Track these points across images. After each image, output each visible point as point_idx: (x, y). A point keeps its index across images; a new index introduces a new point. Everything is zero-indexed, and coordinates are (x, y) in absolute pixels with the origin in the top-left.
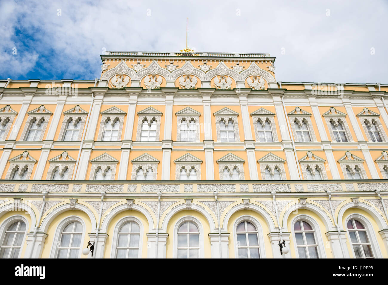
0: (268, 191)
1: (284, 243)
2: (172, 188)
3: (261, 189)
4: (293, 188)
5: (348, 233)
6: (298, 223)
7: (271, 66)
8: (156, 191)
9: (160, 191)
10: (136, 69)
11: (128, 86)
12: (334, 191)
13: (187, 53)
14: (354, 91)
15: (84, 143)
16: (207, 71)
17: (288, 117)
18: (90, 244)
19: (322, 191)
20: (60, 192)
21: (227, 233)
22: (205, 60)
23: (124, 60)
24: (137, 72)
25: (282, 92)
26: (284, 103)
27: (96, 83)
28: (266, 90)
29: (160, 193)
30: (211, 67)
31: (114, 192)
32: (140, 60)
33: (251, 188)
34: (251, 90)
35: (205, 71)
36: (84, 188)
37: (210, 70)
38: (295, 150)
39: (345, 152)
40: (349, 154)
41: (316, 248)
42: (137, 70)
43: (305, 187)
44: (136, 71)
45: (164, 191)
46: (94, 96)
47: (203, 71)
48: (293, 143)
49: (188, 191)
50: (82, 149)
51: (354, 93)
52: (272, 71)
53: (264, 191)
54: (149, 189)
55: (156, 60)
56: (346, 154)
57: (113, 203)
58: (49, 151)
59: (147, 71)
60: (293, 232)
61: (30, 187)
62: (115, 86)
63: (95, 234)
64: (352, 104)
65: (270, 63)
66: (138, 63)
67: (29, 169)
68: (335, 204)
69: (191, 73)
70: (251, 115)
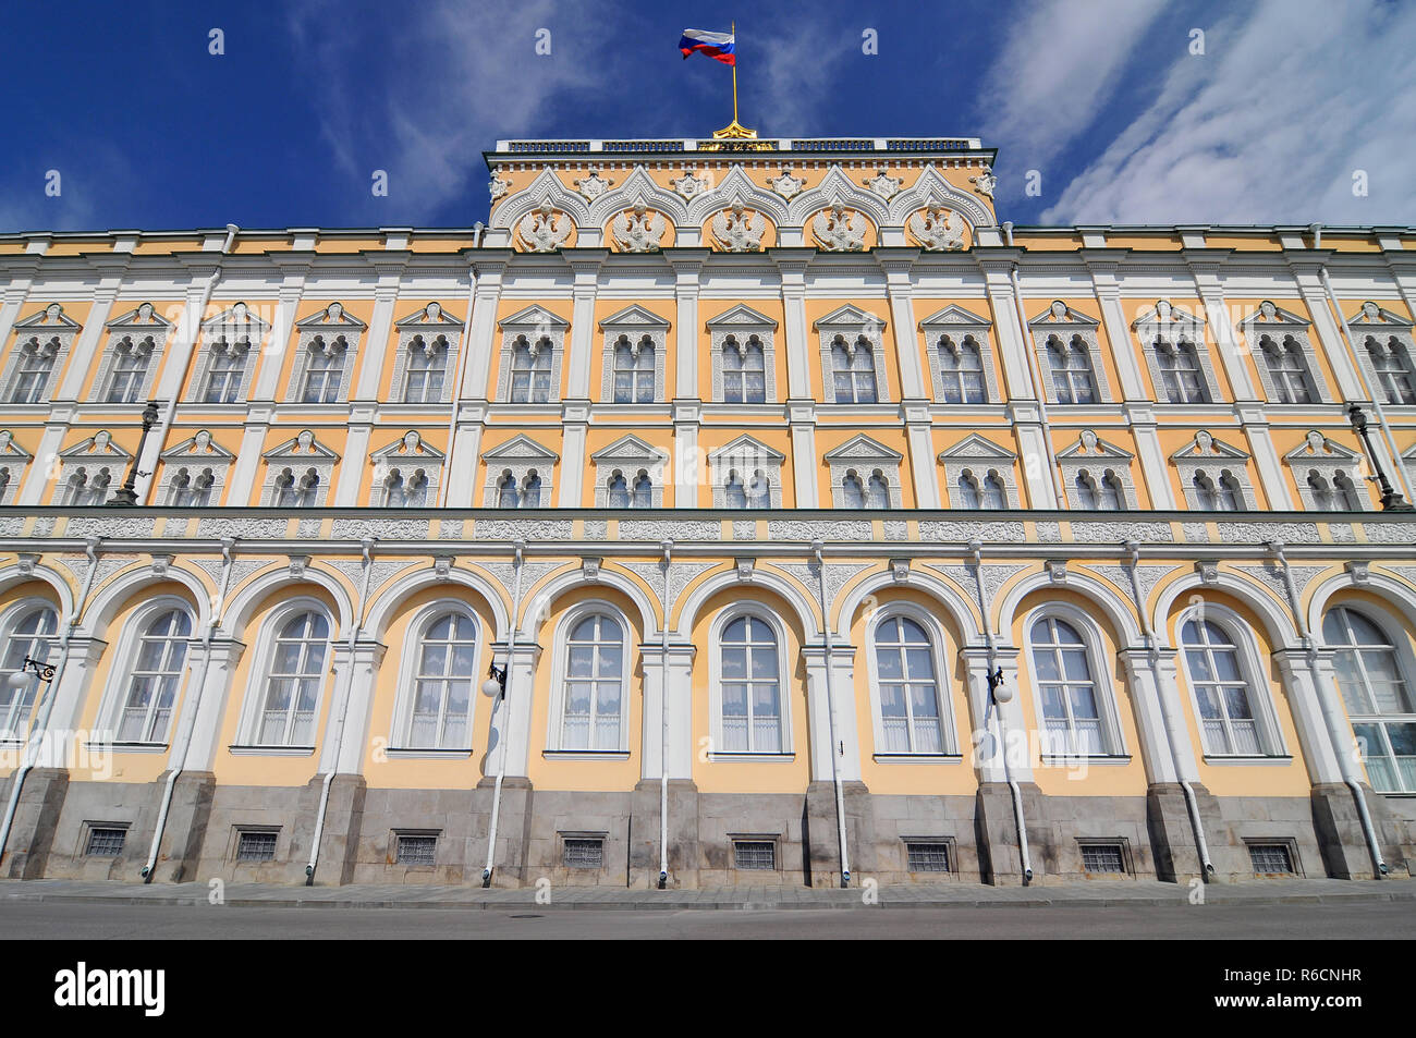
0: (961, 538)
1: (999, 674)
2: (701, 531)
3: (940, 533)
4: (1031, 531)
5: (1182, 653)
6: (1045, 624)
7: (983, 177)
8: (657, 537)
9: (669, 536)
10: (587, 193)
11: (569, 244)
12: (1148, 541)
13: (733, 140)
14: (1233, 251)
15: (460, 409)
16: (793, 196)
17: (1030, 331)
18: (493, 670)
19: (1112, 540)
20: (407, 538)
21: (849, 647)
22: (788, 163)
23: (552, 165)
24: (590, 204)
25: (1014, 258)
26: (1018, 289)
27: (477, 237)
28: (966, 252)
29: (670, 542)
30: (804, 183)
31: (548, 538)
32: (596, 165)
33: (914, 531)
34: (923, 250)
35: (787, 195)
36: (470, 529)
37: (800, 192)
38: (1047, 427)
39: (1195, 431)
40: (1204, 439)
41: (1091, 690)
42: (592, 197)
43: (1067, 532)
44: (587, 198)
45: (680, 537)
46: (477, 275)
47: (782, 196)
48: (1043, 407)
49: (744, 536)
50: (458, 424)
51: (1233, 256)
52: (984, 191)
53: (950, 538)
54: (640, 532)
55: (643, 165)
56: (1195, 437)
57: (546, 566)
58: (368, 429)
59: (620, 198)
60: (1028, 647)
61: (328, 528)
62: (533, 246)
63: (507, 644)
64: (1225, 291)
65: (981, 166)
66: (593, 175)
67: (321, 479)
68: (1148, 577)
69: (747, 204)
70: (922, 328)
